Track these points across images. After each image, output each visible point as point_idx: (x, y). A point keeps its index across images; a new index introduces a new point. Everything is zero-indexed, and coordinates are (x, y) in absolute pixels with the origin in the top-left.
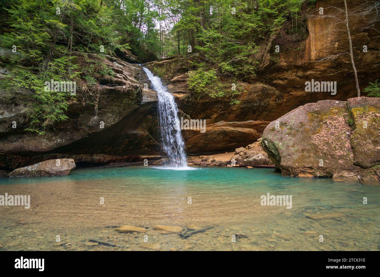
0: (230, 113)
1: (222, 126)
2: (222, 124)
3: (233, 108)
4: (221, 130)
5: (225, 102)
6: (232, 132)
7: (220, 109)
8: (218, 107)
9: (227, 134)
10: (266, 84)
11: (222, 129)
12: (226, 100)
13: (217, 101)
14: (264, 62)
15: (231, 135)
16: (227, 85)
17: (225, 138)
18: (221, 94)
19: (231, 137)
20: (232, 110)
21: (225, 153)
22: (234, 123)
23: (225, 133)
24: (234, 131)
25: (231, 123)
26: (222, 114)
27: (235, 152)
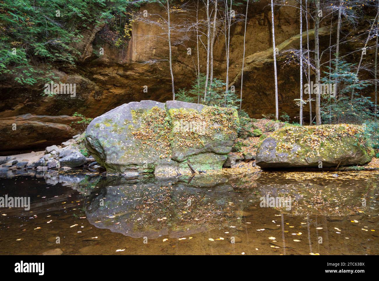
0: (39, 105)
1: (29, 120)
2: (28, 118)
3: (44, 99)
4: (27, 125)
5: (35, 91)
6: (42, 128)
7: (27, 98)
8: (24, 96)
9: (34, 130)
10: (86, 78)
11: (28, 123)
12: (36, 89)
13: (24, 89)
14: (86, 53)
15: (40, 131)
16: (39, 71)
17: (31, 135)
18: (30, 81)
19: (39, 134)
20: (42, 101)
21: (30, 152)
22: (44, 117)
23: (31, 129)
24: (44, 126)
25: (41, 117)
26: (29, 106)
27: (45, 151)
